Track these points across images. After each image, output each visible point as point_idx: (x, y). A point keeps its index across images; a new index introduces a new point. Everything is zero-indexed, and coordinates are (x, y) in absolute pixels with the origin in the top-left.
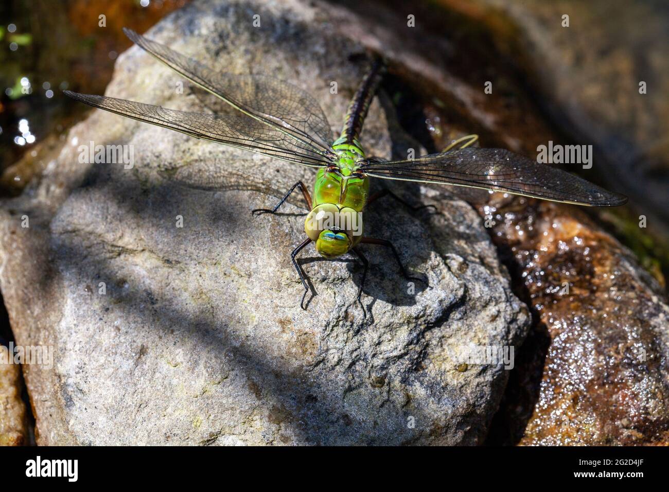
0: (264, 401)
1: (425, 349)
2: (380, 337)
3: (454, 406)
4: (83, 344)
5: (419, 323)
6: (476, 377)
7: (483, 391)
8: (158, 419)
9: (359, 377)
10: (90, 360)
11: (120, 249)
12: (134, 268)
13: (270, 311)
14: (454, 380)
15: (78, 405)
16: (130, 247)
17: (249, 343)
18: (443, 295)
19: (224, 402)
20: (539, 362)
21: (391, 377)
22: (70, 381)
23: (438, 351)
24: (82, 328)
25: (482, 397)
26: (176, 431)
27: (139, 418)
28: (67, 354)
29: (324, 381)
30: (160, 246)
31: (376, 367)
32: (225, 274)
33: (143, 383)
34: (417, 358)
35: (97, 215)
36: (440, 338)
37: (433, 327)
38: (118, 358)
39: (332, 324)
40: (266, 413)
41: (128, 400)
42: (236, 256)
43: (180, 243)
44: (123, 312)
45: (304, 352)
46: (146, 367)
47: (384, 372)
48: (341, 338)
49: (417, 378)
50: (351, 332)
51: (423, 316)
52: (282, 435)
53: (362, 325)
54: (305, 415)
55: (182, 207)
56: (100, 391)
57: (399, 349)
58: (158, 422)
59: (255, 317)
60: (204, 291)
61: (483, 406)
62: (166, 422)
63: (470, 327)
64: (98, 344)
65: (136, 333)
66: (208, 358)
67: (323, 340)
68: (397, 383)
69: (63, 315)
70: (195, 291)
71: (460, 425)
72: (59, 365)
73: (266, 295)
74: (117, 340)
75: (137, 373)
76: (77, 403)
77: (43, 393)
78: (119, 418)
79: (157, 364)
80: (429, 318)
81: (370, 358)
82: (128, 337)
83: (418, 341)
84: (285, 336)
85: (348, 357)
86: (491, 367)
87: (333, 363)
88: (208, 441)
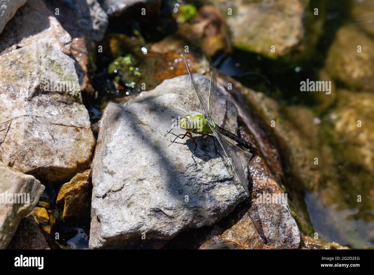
0: (161, 176)
1: (214, 186)
2: (203, 176)
3: (214, 205)
4: (118, 141)
5: (216, 178)
6: (225, 201)
7: (225, 206)
9: (192, 183)
10: (118, 146)
11: (141, 122)
12: (142, 129)
13: (175, 154)
14: (218, 199)
18: (226, 174)
19: (150, 171)
20: (245, 211)
21: (200, 188)
22: (109, 149)
23: (217, 189)
24: (120, 137)
25: (224, 208)
26: (133, 173)
27: (124, 165)
28: (112, 142)
29: (181, 178)
30: (152, 125)
31: (197, 183)
33: (130, 158)
34: (210, 188)
36: (220, 186)
37: (219, 182)
38: (126, 148)
39: (191, 165)
41: (123, 160)
45: (179, 168)
46: (132, 154)
47: (199, 186)
48: (191, 170)
49: (208, 193)
50: (195, 170)
51: (218, 177)
53: (199, 170)
54: (171, 184)
55: (163, 118)
56: (116, 154)
57: (206, 182)
58: (129, 169)
59: (170, 154)
60: (159, 142)
61: (223, 210)
62: (131, 170)
63: (230, 187)
64: (122, 143)
65: (134, 145)
67: (186, 168)
68: (201, 190)
69: (116, 132)
71: (214, 211)
72: (108, 144)
73: (176, 149)
74: (128, 144)
75: (129, 154)
76: (108, 155)
77: (100, 151)
78: (118, 163)
79: (136, 154)
80: (219, 178)
81: (197, 180)
82: (131, 144)
83: (213, 183)
84: (176, 162)
85: (191, 176)
86: (231, 201)
87: (186, 175)
88: (141, 179)
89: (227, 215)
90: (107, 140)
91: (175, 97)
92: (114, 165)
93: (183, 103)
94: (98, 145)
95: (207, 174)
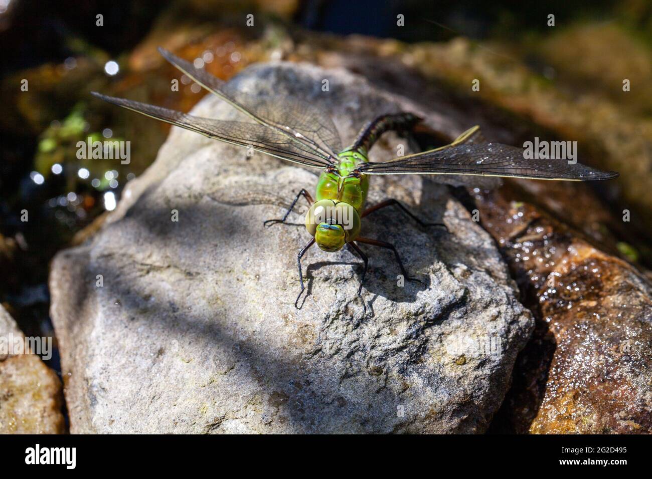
0: (265, 387)
1: (424, 344)
2: (379, 331)
3: (450, 395)
4: (108, 349)
5: (419, 319)
6: (475, 370)
7: (481, 383)
8: (169, 408)
9: (358, 365)
10: (113, 362)
11: (149, 267)
12: (160, 283)
13: (276, 307)
14: (451, 372)
15: (101, 402)
16: (157, 264)
17: (255, 337)
18: (442, 295)
19: (229, 389)
20: (545, 367)
21: (389, 367)
22: (96, 382)
23: (437, 346)
24: (109, 335)
25: (480, 389)
26: (185, 418)
27: (152, 408)
28: (95, 358)
29: (322, 367)
30: (183, 261)
31: (374, 358)
32: (238, 280)
33: (159, 379)
34: (416, 352)
35: (130, 239)
36: (440, 335)
37: (433, 324)
38: (138, 358)
39: (331, 317)
40: (267, 397)
41: (144, 393)
42: (248, 262)
43: (200, 256)
44: (147, 320)
45: (304, 342)
46: (162, 365)
47: (383, 363)
48: (340, 330)
49: (415, 370)
50: (351, 326)
51: (423, 312)
52: (280, 417)
53: (362, 319)
54: (302, 397)
55: (204, 226)
56: (119, 387)
57: (397, 342)
58: (168, 411)
59: (262, 314)
60: (219, 296)
61: (481, 398)
62: (176, 410)
63: (469, 325)
64: (121, 348)
65: (156, 338)
66: (217, 353)
67: (323, 331)
68: (395, 373)
69: (94, 326)
70: (211, 298)
71: (455, 413)
72: (87, 370)
73: (272, 294)
74: (139, 344)
75: (154, 370)
76: (100, 401)
77: (77, 400)
78: (134, 409)
79: (172, 362)
80: (428, 315)
81: (369, 349)
82: (149, 341)
83: (417, 336)
84: (288, 329)
85: (347, 347)
86: (490, 361)
87: (332, 352)
88: (213, 425)
89: (500, 403)
90: (82, 358)
91: (214, 156)
92: (124, 420)
93: (243, 160)
94: (68, 383)
95: (389, 321)
